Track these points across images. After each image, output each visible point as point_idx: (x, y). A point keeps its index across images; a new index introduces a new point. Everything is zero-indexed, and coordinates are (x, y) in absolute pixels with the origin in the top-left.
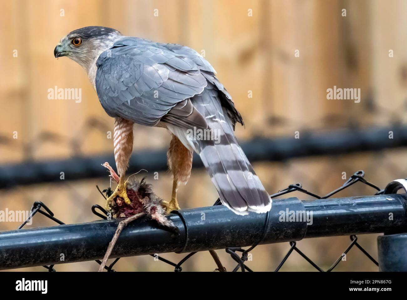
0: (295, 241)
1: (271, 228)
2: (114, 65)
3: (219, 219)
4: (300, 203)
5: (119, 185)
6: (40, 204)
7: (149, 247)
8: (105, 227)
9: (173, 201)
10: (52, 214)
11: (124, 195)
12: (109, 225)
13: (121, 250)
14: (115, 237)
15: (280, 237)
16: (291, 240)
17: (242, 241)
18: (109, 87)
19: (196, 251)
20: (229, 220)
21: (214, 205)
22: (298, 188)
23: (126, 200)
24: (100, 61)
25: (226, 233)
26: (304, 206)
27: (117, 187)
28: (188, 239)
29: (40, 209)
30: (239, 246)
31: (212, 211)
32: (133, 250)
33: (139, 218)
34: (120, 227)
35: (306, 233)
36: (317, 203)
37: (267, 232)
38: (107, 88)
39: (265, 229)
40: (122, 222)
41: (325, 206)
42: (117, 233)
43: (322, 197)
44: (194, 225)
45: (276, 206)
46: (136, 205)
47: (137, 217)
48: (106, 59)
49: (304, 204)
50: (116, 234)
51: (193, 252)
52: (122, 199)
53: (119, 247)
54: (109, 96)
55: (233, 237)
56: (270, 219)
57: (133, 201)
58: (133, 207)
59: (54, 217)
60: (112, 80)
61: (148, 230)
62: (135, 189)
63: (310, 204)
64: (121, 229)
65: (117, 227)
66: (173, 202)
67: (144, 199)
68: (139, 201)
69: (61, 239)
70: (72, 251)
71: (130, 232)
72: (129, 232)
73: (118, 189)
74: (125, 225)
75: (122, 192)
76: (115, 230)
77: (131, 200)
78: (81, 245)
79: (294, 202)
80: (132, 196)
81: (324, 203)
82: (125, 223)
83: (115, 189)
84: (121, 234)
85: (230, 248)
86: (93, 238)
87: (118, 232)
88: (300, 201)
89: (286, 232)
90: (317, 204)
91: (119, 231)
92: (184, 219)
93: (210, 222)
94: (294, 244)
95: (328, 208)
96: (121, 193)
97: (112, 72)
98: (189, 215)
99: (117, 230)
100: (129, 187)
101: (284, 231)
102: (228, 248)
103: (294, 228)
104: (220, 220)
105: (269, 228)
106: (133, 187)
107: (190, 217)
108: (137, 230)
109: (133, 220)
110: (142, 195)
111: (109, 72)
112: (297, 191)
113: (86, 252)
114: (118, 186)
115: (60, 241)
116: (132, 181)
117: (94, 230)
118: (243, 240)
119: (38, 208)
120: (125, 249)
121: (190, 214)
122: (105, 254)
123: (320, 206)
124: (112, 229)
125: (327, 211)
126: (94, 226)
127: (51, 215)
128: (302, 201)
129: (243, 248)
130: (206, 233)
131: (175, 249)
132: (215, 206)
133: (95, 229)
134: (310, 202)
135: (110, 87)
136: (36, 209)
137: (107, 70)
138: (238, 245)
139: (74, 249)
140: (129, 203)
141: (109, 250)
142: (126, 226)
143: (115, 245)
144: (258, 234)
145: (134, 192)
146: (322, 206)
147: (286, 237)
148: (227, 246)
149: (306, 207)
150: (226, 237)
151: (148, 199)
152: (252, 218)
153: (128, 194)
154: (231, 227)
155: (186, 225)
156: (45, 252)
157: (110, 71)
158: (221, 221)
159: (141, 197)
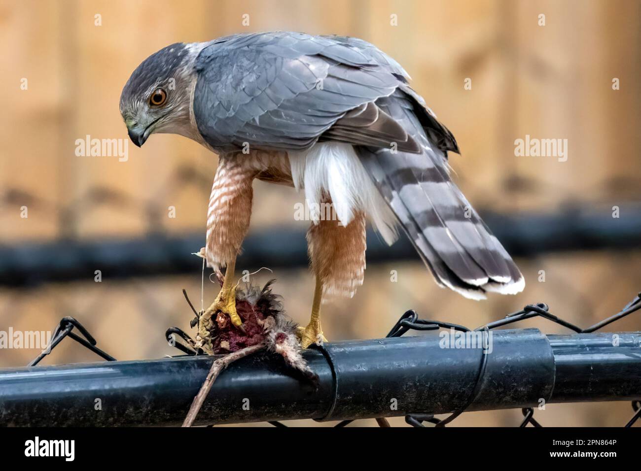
0: (532, 408)
1: (490, 382)
2: (226, 65)
3: (395, 363)
4: (544, 340)
5: (223, 291)
6: (71, 321)
7: (266, 408)
8: (187, 368)
9: (313, 325)
10: (93, 342)
11: (231, 308)
12: (196, 365)
13: (216, 411)
14: (206, 387)
15: (504, 399)
16: (525, 406)
17: (435, 405)
18: (218, 102)
19: (351, 418)
20: (413, 366)
21: (388, 336)
22: (540, 311)
23: (234, 317)
24: (199, 64)
25: (407, 388)
26: (551, 344)
27: (219, 295)
28: (337, 396)
29: (72, 331)
30: (430, 413)
31: (383, 347)
32: (237, 413)
33: (250, 355)
34: (215, 369)
35: (553, 394)
36: (574, 340)
37: (482, 388)
38: (215, 105)
39: (479, 383)
40: (220, 360)
41: (589, 346)
42: (210, 381)
43: (583, 329)
44: (349, 372)
45: (500, 343)
46: (251, 329)
47: (246, 352)
48: (210, 59)
49: (550, 341)
50: (206, 383)
51: (347, 419)
52: (227, 316)
53: (211, 405)
54: (218, 118)
55: (419, 395)
56: (487, 365)
57: (246, 322)
58: (245, 331)
59: (97, 346)
60: (224, 91)
61: (264, 377)
62: (252, 301)
63: (560, 341)
64: (216, 373)
65: (210, 368)
66: (313, 327)
67: (267, 320)
68: (257, 323)
69: (107, 387)
70: (126, 410)
71: (233, 380)
72: (231, 378)
73: (221, 298)
74: (224, 366)
75: (228, 303)
76: (204, 375)
77: (243, 320)
78: (143, 400)
79: (532, 336)
80: (245, 312)
81: (586, 340)
82: (224, 363)
83: (216, 298)
84: (215, 382)
85: (413, 415)
86: (165, 387)
87: (211, 378)
88: (543, 336)
89: (516, 391)
90: (573, 342)
91: (212, 376)
92: (332, 359)
93: (378, 368)
94: (529, 412)
95: (594, 349)
96: (225, 306)
97: (224, 78)
98: (341, 352)
99: (210, 375)
100: (241, 297)
101: (513, 388)
102: (410, 414)
103: (529, 383)
104: (397, 365)
105: (485, 382)
106: (249, 297)
107: (343, 356)
108: (246, 376)
109: (239, 357)
110: (263, 313)
111: (218, 79)
112: (539, 317)
113: (151, 413)
114: (221, 292)
115: (105, 390)
116: (247, 286)
117: (168, 373)
118: (436, 402)
119: (67, 330)
120: (223, 410)
121: (343, 352)
122: (185, 418)
123: (579, 346)
124: (200, 372)
125: (591, 355)
126: (169, 367)
127: (90, 343)
128: (547, 335)
129: (436, 416)
130: (371, 388)
131: (314, 413)
132: (390, 338)
133: (171, 372)
134: (560, 337)
135: (220, 102)
136: (65, 331)
137: (213, 76)
138: (429, 411)
139: (129, 406)
140: (239, 323)
141: (194, 411)
142: (225, 368)
143: (204, 402)
144: (464, 392)
145: (249, 305)
146: (583, 347)
147: (516, 399)
148: (407, 412)
149: (553, 347)
150: (407, 394)
151: (273, 321)
152: (455, 362)
153: (238, 308)
154: (417, 377)
155: (335, 370)
156: (77, 410)
157: (219, 76)
158: (399, 366)
159: (261, 315)
